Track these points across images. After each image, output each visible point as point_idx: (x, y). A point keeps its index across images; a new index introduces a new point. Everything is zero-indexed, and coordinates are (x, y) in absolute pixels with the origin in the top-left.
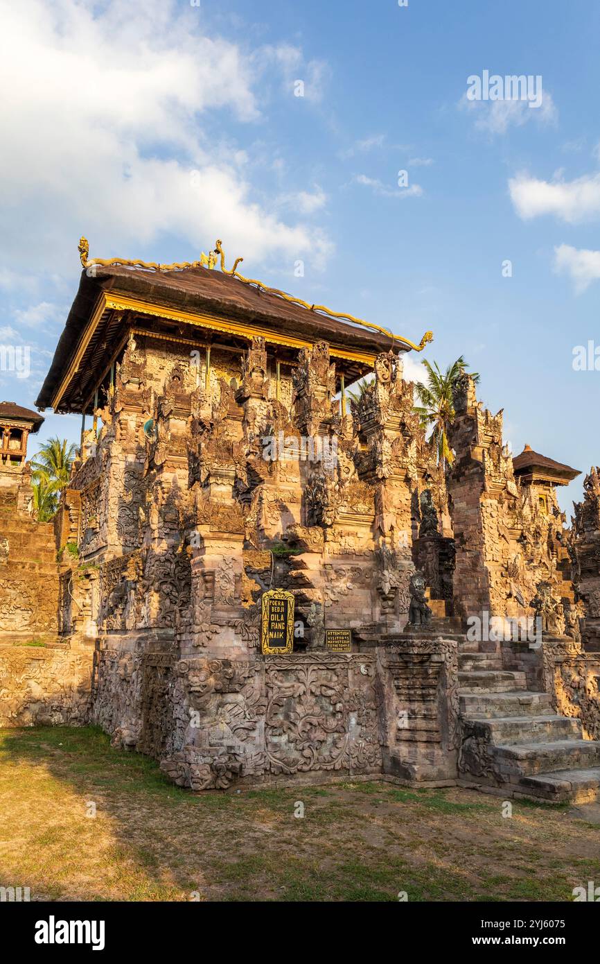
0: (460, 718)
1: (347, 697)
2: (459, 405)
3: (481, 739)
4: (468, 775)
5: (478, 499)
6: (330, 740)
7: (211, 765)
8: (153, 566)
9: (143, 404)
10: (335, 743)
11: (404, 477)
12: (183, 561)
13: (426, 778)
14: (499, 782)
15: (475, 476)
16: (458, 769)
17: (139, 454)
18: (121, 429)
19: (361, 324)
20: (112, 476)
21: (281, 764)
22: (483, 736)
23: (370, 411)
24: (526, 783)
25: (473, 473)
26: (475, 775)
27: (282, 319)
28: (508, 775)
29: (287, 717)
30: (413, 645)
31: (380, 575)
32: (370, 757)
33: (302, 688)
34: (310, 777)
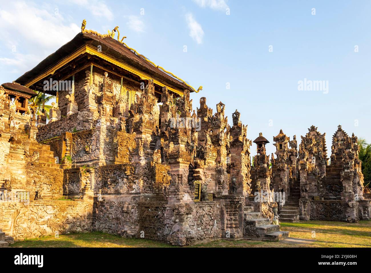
0: (245, 220)
1: (214, 215)
2: (235, 122)
3: (252, 225)
4: (247, 236)
5: (240, 153)
6: (210, 228)
7: (186, 237)
8: (141, 170)
9: (112, 101)
10: (211, 229)
11: (226, 145)
12: (150, 168)
13: (237, 238)
14: (258, 237)
15: (240, 146)
16: (244, 235)
17: (112, 122)
18: (103, 111)
19: (176, 78)
20: (101, 131)
21: (200, 236)
22: (253, 224)
23: (216, 122)
24: (267, 236)
25: (239, 145)
26: (250, 236)
27: (154, 72)
28: (261, 234)
29: (201, 221)
30: (236, 198)
31: (219, 177)
32: (219, 233)
33: (204, 213)
34: (206, 240)
